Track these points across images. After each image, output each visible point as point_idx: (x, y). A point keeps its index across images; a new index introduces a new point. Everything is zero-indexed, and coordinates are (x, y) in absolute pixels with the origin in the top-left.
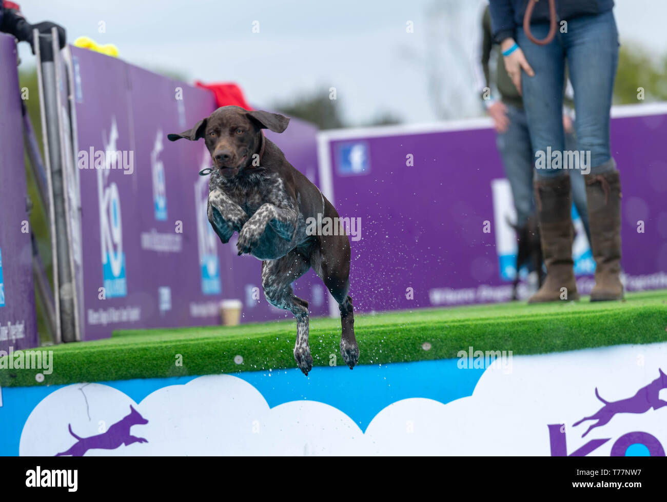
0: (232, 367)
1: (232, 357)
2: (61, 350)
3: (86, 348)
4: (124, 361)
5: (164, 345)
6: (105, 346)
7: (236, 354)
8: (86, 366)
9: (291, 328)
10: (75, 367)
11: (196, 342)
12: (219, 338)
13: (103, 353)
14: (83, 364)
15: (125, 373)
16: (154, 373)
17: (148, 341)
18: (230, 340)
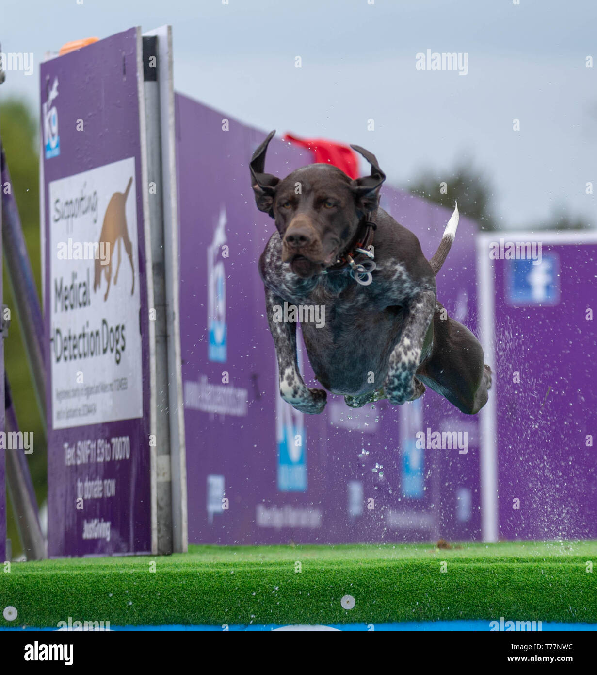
0: (337, 614)
1: (338, 597)
2: (47, 569)
3: (90, 567)
4: (153, 593)
5: (223, 570)
6: (124, 567)
7: (344, 593)
8: (90, 598)
9: (438, 553)
10: (71, 599)
11: (278, 568)
12: (318, 564)
13: (120, 577)
14: (85, 595)
15: (154, 613)
16: (203, 616)
17: (197, 562)
18: (335, 567)
